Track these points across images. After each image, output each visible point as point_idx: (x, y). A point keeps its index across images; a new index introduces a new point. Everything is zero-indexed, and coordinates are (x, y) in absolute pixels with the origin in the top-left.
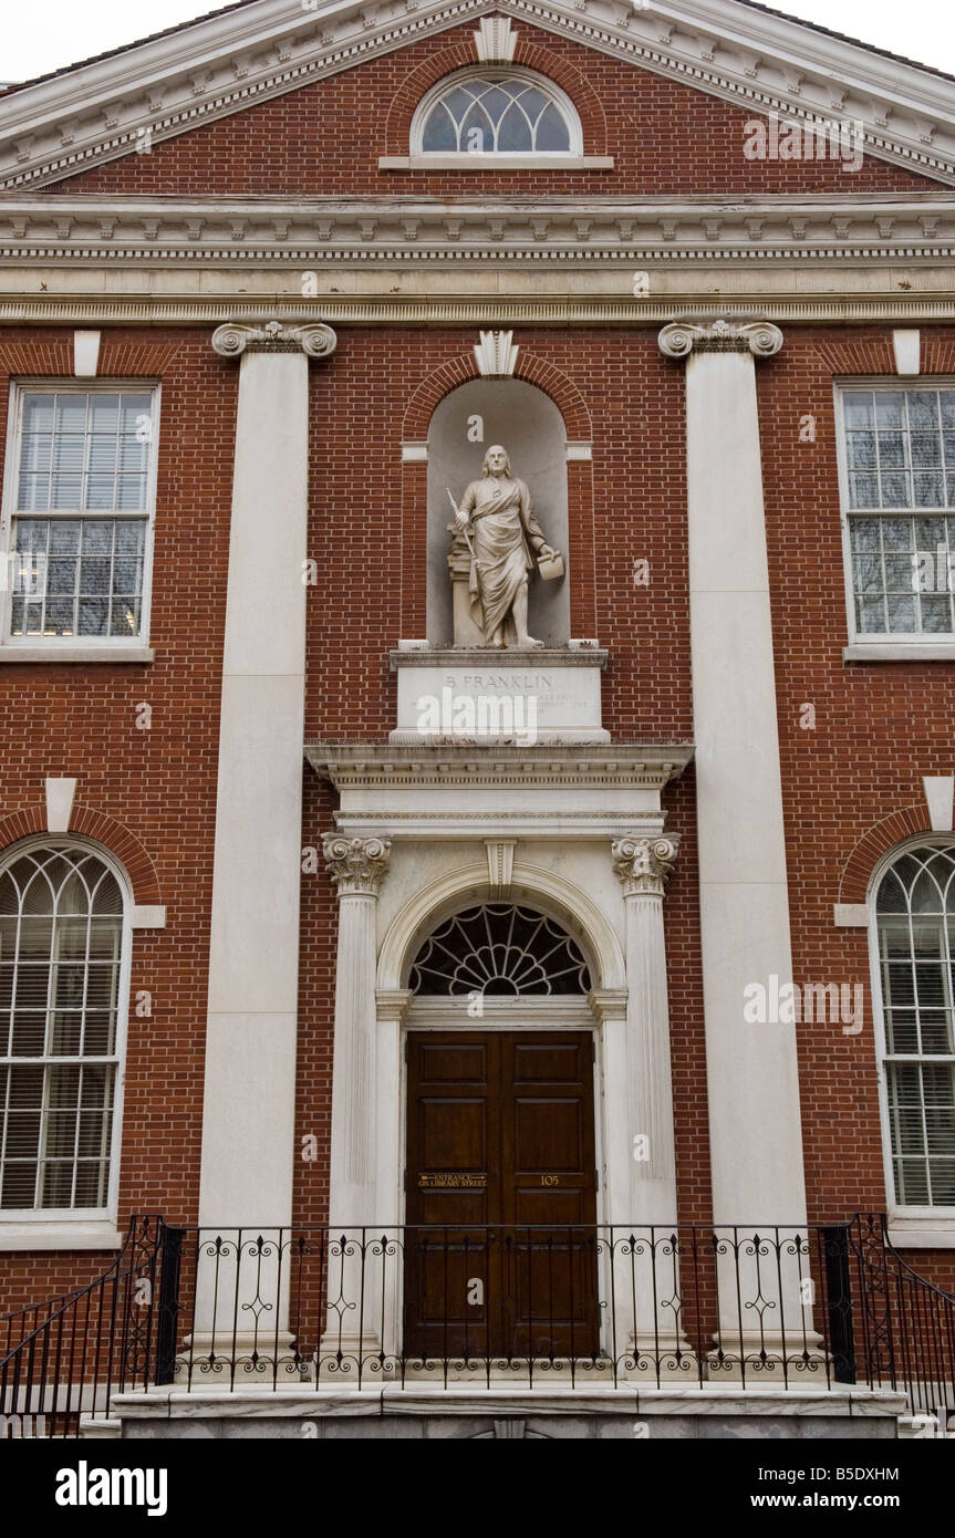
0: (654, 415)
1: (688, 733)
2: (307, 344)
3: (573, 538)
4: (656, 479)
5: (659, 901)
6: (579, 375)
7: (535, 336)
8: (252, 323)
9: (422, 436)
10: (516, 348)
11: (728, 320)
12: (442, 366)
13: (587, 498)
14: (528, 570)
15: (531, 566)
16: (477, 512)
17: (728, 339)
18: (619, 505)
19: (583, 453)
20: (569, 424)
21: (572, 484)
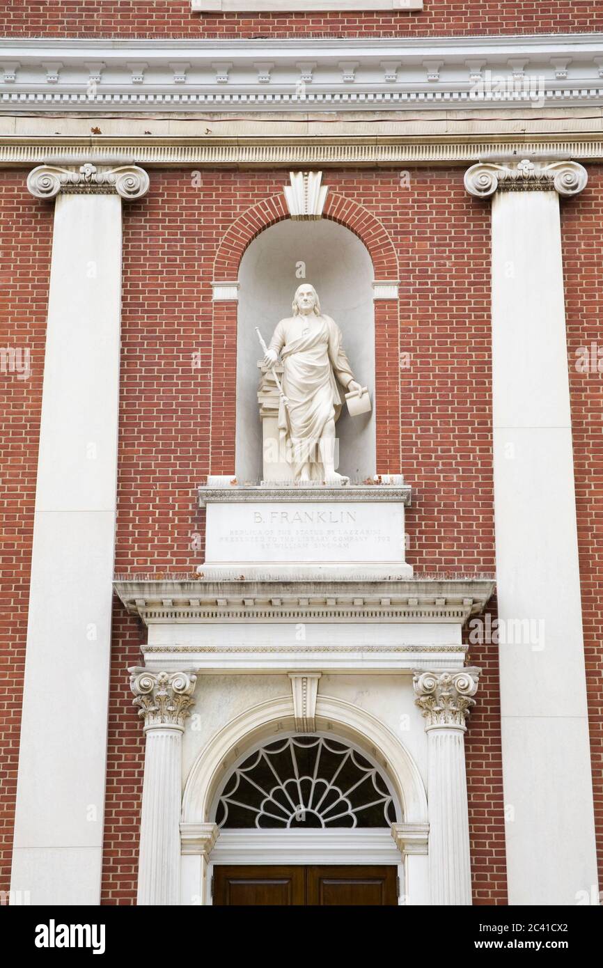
0: (459, 254)
1: (490, 568)
2: (121, 186)
3: (379, 375)
4: (461, 319)
5: (461, 735)
6: (386, 215)
7: (343, 177)
8: (67, 165)
9: (233, 276)
10: (325, 188)
11: (534, 160)
12: (252, 207)
13: (393, 336)
14: (335, 406)
15: (339, 402)
16: (285, 350)
17: (534, 179)
18: (424, 342)
19: (390, 291)
20: (377, 263)
21: (379, 322)
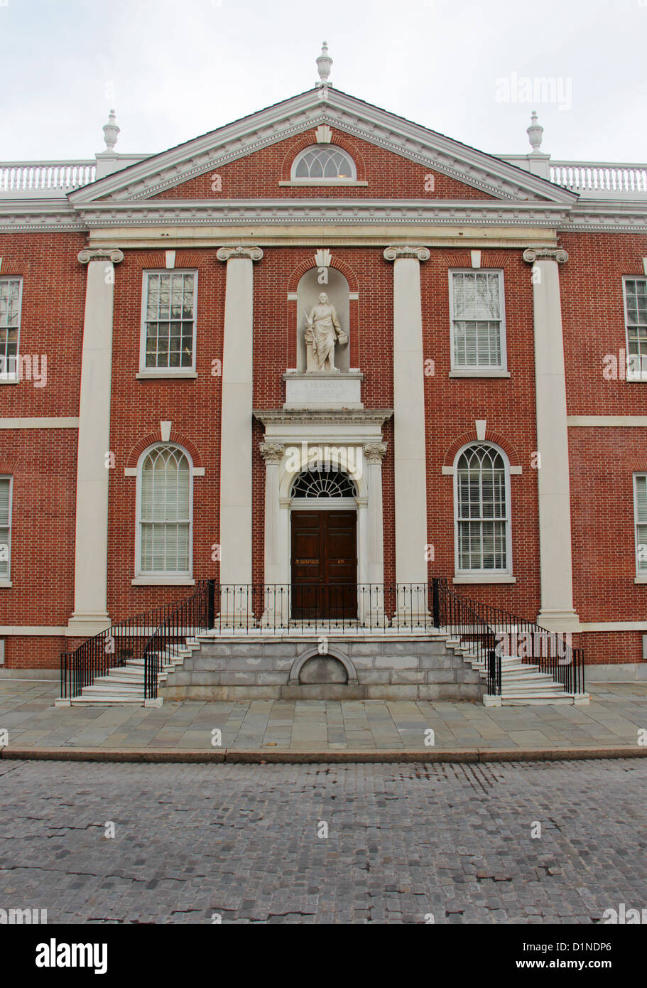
0: (382, 282)
1: (392, 405)
2: (252, 256)
3: (351, 330)
4: (382, 308)
5: (380, 466)
6: (354, 266)
7: (338, 251)
8: (231, 248)
9: (295, 290)
10: (331, 256)
11: (410, 246)
12: (302, 263)
13: (356, 314)
14: (334, 341)
15: (336, 339)
16: (316, 319)
17: (410, 254)
18: (368, 317)
19: (355, 296)
20: (350, 285)
21: (351, 308)
